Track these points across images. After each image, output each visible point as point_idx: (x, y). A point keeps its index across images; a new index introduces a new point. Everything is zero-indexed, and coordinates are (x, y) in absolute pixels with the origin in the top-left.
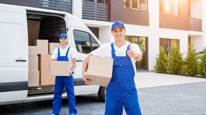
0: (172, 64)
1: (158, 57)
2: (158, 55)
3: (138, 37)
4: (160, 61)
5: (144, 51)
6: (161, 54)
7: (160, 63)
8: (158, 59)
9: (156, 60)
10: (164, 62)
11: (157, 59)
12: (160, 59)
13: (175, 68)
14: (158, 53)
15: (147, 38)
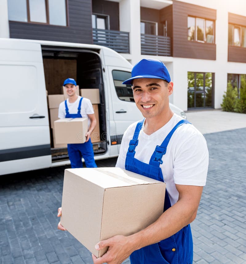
0: (240, 102)
1: (225, 94)
2: (225, 92)
3: (204, 73)
4: (228, 99)
5: (210, 88)
6: (228, 91)
7: (228, 101)
8: (226, 96)
9: (223, 98)
10: (231, 100)
11: (224, 96)
12: (227, 96)
13: (244, 106)
14: (225, 89)
15: (213, 74)
